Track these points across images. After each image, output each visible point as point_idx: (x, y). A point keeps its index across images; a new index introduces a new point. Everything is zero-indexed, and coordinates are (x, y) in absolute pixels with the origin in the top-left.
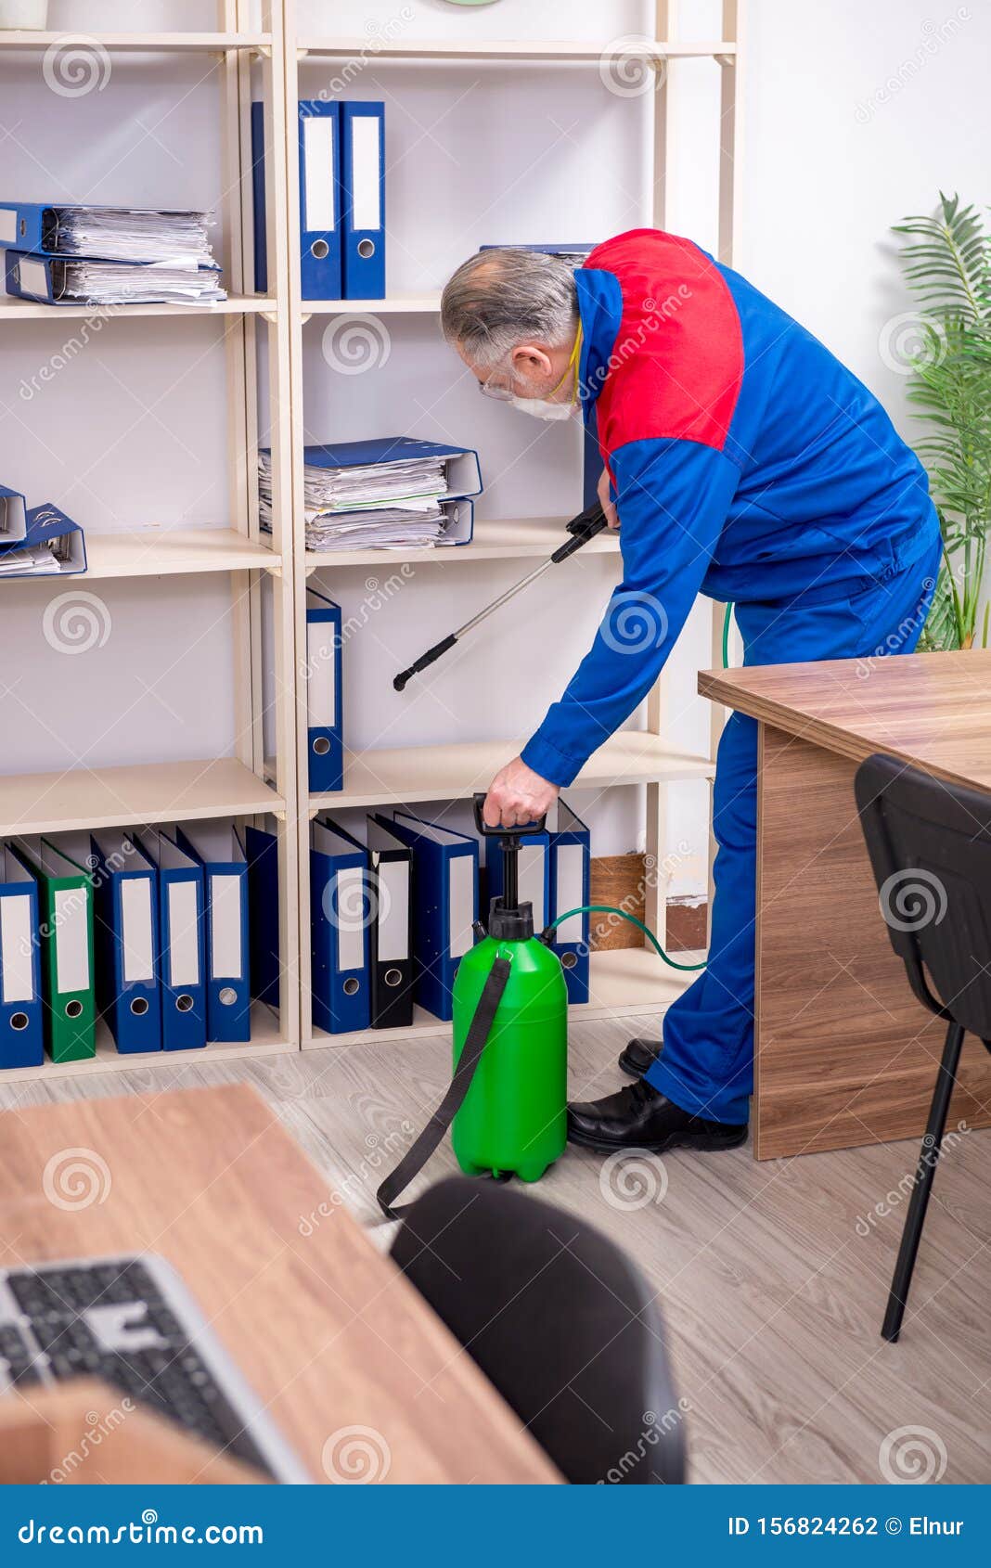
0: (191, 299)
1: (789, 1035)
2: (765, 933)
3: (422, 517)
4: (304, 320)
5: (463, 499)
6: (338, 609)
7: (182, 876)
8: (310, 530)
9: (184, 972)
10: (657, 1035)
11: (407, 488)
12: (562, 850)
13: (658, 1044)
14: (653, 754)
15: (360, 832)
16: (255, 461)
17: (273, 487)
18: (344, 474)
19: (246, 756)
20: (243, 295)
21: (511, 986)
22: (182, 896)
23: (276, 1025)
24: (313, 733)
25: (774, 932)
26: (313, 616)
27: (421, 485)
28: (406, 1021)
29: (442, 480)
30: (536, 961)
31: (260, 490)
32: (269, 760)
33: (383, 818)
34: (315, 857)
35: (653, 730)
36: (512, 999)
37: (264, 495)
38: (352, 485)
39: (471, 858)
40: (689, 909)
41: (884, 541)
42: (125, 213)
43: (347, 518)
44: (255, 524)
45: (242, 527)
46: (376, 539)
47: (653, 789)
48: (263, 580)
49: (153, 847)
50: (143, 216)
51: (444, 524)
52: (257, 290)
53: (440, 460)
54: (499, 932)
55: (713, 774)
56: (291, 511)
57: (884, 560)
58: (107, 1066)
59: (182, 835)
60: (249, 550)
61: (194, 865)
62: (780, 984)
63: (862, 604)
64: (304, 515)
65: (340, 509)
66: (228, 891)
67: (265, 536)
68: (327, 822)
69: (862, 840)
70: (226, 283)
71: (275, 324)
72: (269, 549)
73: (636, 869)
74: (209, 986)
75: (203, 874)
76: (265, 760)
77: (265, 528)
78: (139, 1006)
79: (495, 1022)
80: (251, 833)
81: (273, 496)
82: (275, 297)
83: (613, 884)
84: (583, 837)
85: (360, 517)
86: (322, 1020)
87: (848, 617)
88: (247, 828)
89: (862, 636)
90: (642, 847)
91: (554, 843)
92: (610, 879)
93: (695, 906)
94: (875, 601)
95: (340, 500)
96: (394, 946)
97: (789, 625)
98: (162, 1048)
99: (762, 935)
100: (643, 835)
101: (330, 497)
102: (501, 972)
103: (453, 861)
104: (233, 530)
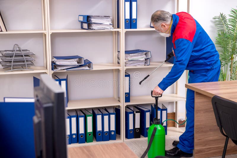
0: (108, 29)
1: (199, 140)
2: (196, 124)
3: (142, 61)
4: (125, 32)
5: (148, 58)
6: (129, 75)
7: (106, 115)
8: (126, 63)
9: (106, 129)
10: (178, 140)
11: (140, 57)
12: (163, 111)
13: (178, 141)
14: (176, 97)
15: (132, 109)
16: (117, 53)
17: (120, 57)
18: (131, 55)
19: (115, 97)
20: (116, 28)
21: (157, 131)
22: (106, 118)
23: (120, 138)
24: (126, 93)
25: (197, 124)
26: (126, 76)
27: (142, 56)
28: (139, 137)
29: (145, 56)
30: (160, 128)
31: (118, 57)
32: (119, 98)
33: (136, 106)
34: (126, 112)
35: (176, 94)
36: (157, 134)
37: (118, 58)
38: (132, 56)
39: (149, 112)
40: (182, 121)
41: (212, 64)
42: (99, 16)
43: (131, 61)
44: (117, 62)
45: (115, 63)
46: (135, 64)
47: (176, 102)
48: (118, 71)
49: (101, 111)
50: (102, 17)
51: (145, 62)
52: (118, 28)
53: (145, 52)
54: (155, 123)
55: (186, 100)
56: (123, 60)
57: (211, 67)
58: (94, 143)
59: (106, 109)
60: (116, 66)
61: (108, 113)
62: (198, 132)
63: (207, 73)
64: (125, 61)
65: (130, 60)
66: (113, 117)
67: (118, 64)
68: (127, 107)
69: (213, 109)
70: (113, 27)
71: (121, 33)
72: (119, 66)
73: (174, 115)
74: (110, 131)
75: (109, 115)
76: (118, 98)
77: (118, 63)
78: (99, 134)
79: (155, 137)
80: (116, 108)
81: (120, 58)
82: (121, 28)
83: (170, 117)
84: (166, 110)
85: (133, 61)
86: (127, 137)
87: (205, 75)
88: (115, 108)
89: (208, 78)
90: (175, 111)
91: (162, 110)
92: (170, 116)
93: (183, 120)
94: (209, 73)
95: (130, 59)
96: (138, 126)
97: (196, 77)
98: (103, 141)
99: (195, 124)
100: (175, 109)
101: (128, 58)
102: (155, 129)
103: (147, 113)
104: (113, 63)
